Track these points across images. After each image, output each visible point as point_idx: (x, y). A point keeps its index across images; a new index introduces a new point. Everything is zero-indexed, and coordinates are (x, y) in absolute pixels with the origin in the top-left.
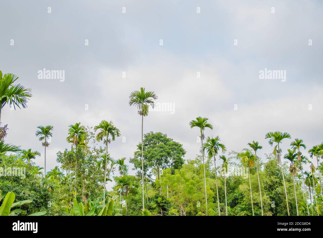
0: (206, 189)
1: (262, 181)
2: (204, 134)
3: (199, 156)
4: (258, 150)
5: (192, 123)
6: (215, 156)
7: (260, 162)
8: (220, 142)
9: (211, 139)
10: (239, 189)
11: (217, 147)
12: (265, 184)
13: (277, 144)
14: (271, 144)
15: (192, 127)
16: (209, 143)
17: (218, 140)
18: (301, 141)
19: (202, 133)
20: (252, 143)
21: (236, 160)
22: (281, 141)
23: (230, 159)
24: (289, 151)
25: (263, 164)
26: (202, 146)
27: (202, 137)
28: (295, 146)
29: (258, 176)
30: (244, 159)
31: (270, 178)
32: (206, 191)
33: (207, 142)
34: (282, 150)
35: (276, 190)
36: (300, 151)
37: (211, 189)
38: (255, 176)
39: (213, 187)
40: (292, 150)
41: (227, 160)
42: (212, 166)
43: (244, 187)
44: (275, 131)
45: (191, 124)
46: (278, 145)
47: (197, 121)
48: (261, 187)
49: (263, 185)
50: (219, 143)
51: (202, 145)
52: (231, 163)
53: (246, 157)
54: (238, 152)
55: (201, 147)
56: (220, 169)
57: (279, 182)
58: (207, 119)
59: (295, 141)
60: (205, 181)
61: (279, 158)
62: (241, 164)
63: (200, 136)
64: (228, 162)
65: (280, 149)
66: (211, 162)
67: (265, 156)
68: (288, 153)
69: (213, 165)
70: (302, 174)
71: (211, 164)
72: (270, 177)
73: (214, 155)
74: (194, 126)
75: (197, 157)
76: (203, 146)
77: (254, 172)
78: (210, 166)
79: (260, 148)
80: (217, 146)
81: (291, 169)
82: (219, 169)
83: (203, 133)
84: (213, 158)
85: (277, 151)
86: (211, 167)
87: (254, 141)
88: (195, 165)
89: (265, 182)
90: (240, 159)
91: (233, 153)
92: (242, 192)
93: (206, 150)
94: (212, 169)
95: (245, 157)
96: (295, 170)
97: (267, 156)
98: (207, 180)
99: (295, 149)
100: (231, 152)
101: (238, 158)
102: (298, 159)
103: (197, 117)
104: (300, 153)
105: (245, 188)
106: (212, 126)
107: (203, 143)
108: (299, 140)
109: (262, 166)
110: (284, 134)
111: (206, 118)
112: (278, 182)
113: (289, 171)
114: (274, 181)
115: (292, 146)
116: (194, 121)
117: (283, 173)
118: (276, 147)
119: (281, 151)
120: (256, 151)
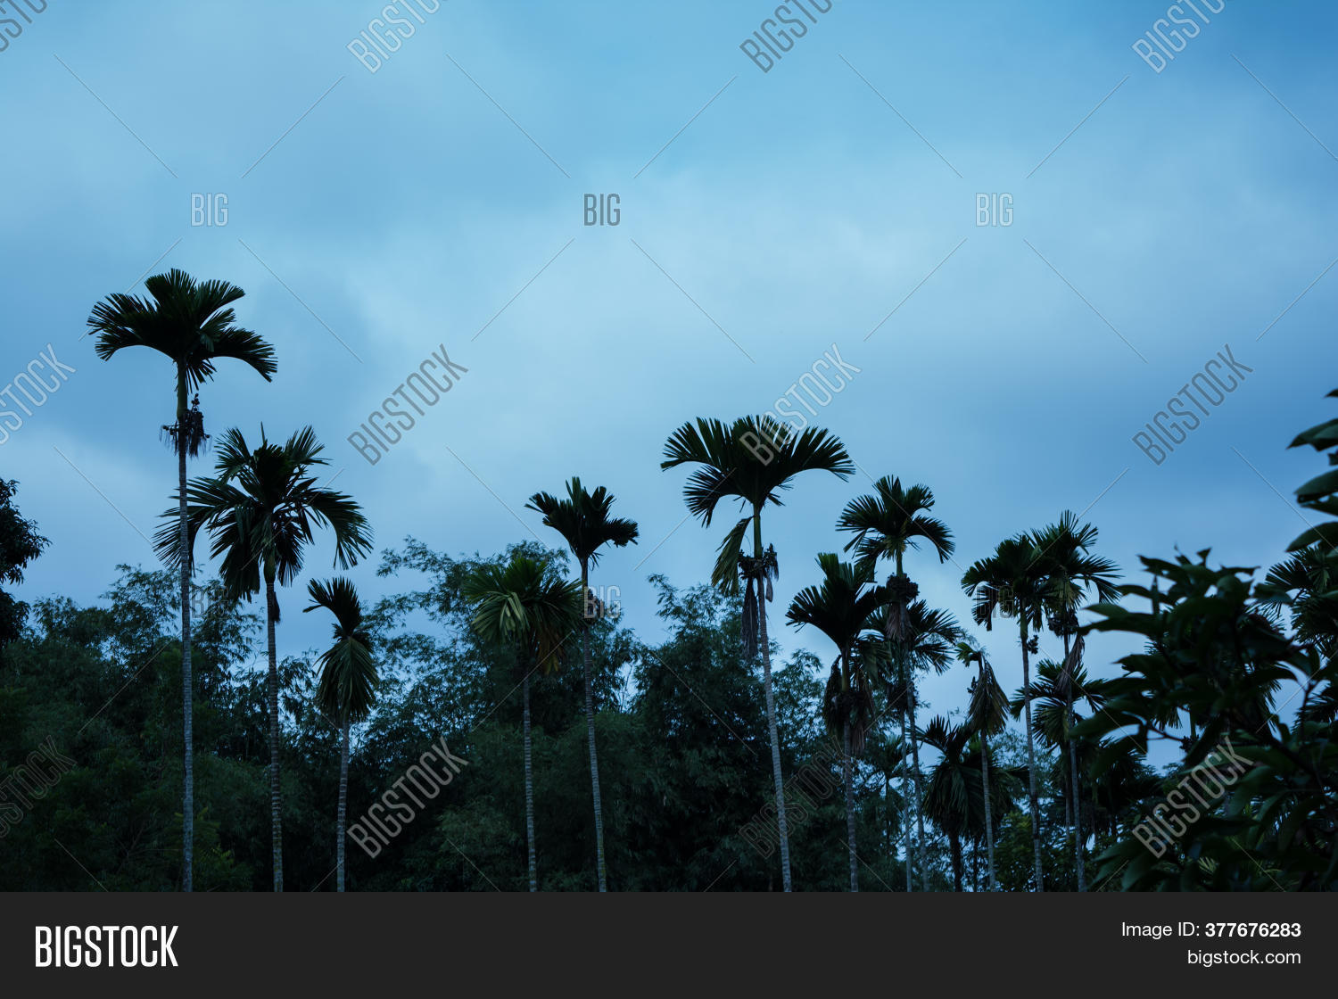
0: (188, 840)
1: (617, 786)
2: (201, 408)
3: (141, 579)
4: (607, 549)
5: (110, 314)
6: (277, 582)
7: (612, 635)
8: (321, 477)
9: (253, 446)
10: (435, 840)
11: (294, 514)
12: (638, 808)
13: (749, 510)
14: (704, 513)
15: (110, 346)
16: (235, 483)
17: (309, 462)
18: (919, 497)
19: (191, 397)
20: (562, 496)
21: (439, 614)
22: (776, 491)
23: (386, 613)
24: (829, 563)
25: (636, 652)
26: (183, 499)
27: (188, 431)
28: (873, 535)
29: (592, 747)
30: (493, 612)
31: (672, 763)
32: (188, 856)
33: (216, 475)
34: (778, 559)
35: (716, 855)
36: (905, 570)
37: (226, 840)
38: (564, 743)
39: (237, 828)
40: (850, 559)
41: (369, 617)
42: (242, 659)
43: (476, 825)
44: (743, 416)
45: (99, 319)
46: (757, 517)
47: (152, 300)
48: (608, 831)
49: (619, 812)
50: (317, 486)
51: (183, 490)
52: (396, 644)
53: (514, 599)
54: (457, 559)
55: (171, 513)
56: (302, 684)
57: (743, 792)
58: (237, 294)
59: (877, 496)
60: (189, 781)
61: (755, 614)
62: (471, 646)
63: (172, 420)
64: (371, 631)
65: (766, 547)
66: (234, 631)
67: (655, 591)
68: (818, 579)
69: (248, 650)
70: (908, 741)
71: (233, 647)
72: (680, 757)
73: (270, 580)
74: (129, 341)
75: (124, 583)
76: (190, 504)
77: (563, 716)
78: (230, 657)
79: (624, 533)
80: (298, 508)
81: (834, 700)
82: (296, 681)
83: (196, 402)
84: (256, 604)
85: (746, 563)
86: (233, 669)
87: (576, 482)
88: (108, 649)
89: (637, 789)
90: (463, 610)
91: (415, 562)
92: (460, 866)
93: (205, 539)
94: (237, 685)
95: (501, 604)
96: (861, 714)
97: (669, 592)
98: (201, 771)
99: (872, 551)
100: (401, 550)
101: (453, 604)
102: (892, 628)
103: (155, 273)
104: (902, 587)
105: (483, 835)
106: (268, 351)
107: (191, 475)
108: (905, 488)
109: (626, 671)
110: (806, 437)
111: (225, 285)
112: (733, 791)
113: (816, 721)
114: (702, 782)
115: (851, 535)
116: (126, 303)
117: (773, 732)
118: (738, 533)
119: (775, 565)
120: (590, 561)
